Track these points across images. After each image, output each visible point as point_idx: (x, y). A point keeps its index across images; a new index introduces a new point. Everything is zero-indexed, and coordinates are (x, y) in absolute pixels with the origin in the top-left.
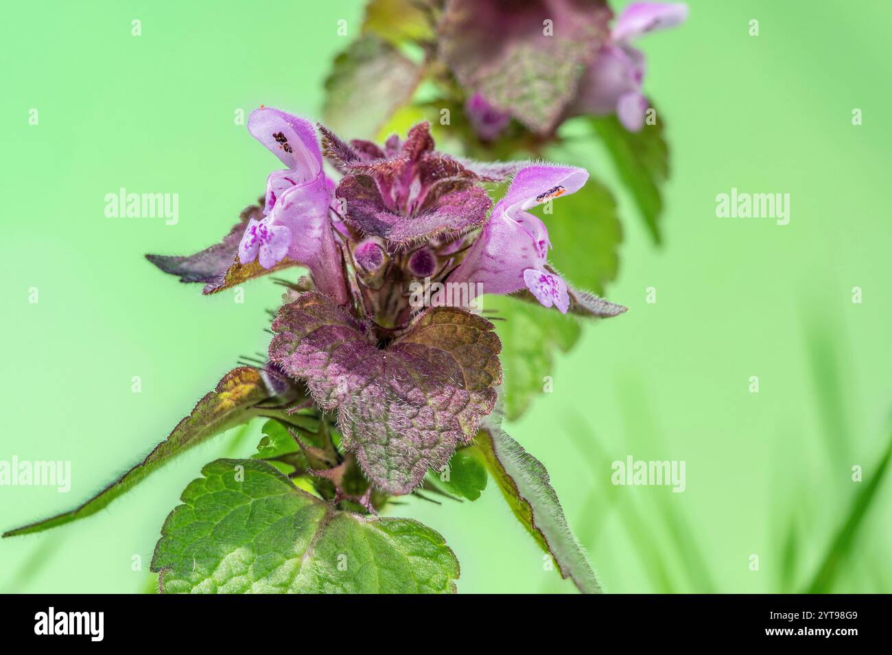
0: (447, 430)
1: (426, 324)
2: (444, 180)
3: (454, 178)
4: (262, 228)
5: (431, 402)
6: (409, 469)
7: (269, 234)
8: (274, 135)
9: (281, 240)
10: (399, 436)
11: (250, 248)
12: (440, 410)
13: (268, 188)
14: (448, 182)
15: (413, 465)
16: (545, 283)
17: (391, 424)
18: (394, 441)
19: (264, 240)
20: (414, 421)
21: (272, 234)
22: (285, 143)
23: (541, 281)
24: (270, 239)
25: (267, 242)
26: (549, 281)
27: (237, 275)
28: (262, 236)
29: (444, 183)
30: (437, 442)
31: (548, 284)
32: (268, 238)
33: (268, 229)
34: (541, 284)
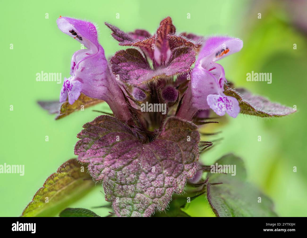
0: (170, 187)
1: (167, 128)
2: (177, 48)
3: (182, 47)
4: (68, 82)
5: (165, 171)
6: (144, 210)
7: (71, 85)
8: (70, 31)
9: (76, 88)
10: (142, 192)
11: (63, 94)
12: (168, 176)
13: (72, 60)
14: (179, 49)
15: (146, 208)
16: (221, 101)
17: (138, 185)
18: (138, 195)
19: (69, 89)
20: (153, 183)
21: (72, 85)
22: (77, 35)
23: (219, 100)
24: (71, 88)
25: (70, 90)
26: (224, 100)
27: (68, 108)
28: (67, 87)
29: (176, 50)
30: (163, 195)
31: (223, 102)
32: (70, 88)
33: (70, 83)
34: (218, 102)
